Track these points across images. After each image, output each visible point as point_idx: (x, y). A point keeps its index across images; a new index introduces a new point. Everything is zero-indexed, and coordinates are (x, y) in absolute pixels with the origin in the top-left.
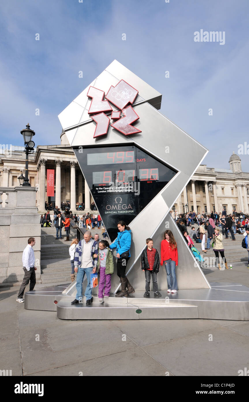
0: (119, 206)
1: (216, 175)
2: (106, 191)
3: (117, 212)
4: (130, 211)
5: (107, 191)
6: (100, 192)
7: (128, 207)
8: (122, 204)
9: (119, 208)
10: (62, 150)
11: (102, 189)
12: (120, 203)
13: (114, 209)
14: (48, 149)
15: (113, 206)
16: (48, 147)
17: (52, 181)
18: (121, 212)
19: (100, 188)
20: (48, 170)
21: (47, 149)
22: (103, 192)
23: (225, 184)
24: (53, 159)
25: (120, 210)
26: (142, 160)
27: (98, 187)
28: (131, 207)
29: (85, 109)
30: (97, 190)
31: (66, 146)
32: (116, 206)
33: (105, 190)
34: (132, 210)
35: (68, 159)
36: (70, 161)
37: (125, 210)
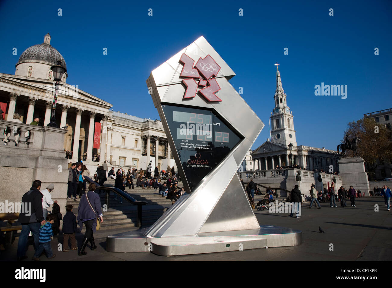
0: (198, 161)
3: (197, 166)
4: (206, 166)
6: (183, 147)
7: (206, 163)
8: (200, 159)
9: (198, 163)
10: (21, 82)
11: (185, 144)
12: (199, 158)
13: (194, 163)
15: (193, 160)
18: (200, 166)
19: (183, 144)
22: (186, 147)
24: (7, 90)
25: (198, 165)
27: (182, 142)
28: (208, 163)
29: (176, 71)
30: (181, 145)
31: (27, 79)
32: (195, 161)
33: (187, 146)
34: (208, 165)
35: (27, 93)
36: (29, 97)
37: (202, 165)
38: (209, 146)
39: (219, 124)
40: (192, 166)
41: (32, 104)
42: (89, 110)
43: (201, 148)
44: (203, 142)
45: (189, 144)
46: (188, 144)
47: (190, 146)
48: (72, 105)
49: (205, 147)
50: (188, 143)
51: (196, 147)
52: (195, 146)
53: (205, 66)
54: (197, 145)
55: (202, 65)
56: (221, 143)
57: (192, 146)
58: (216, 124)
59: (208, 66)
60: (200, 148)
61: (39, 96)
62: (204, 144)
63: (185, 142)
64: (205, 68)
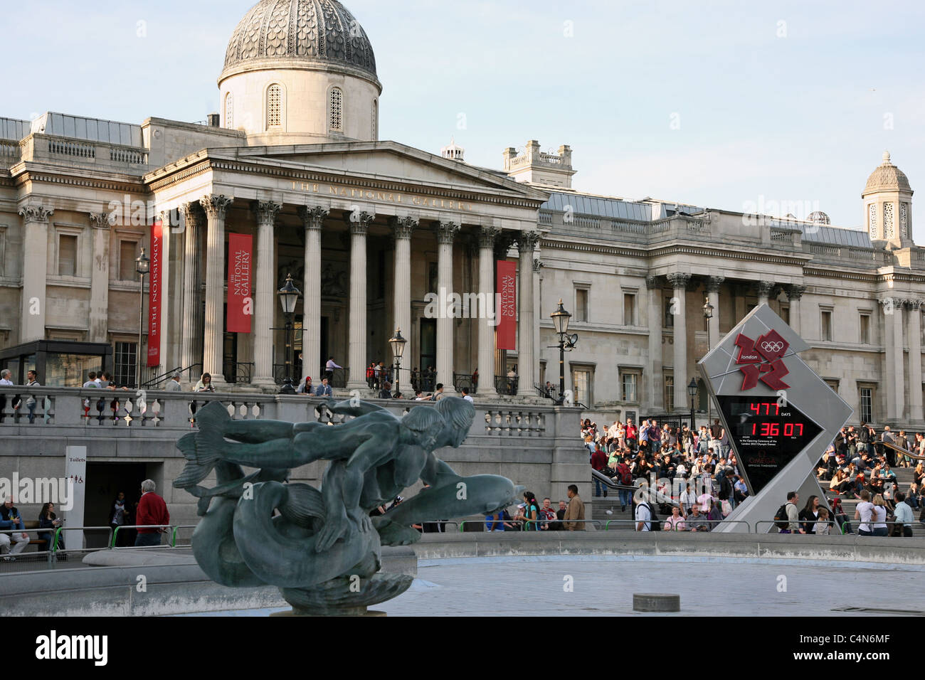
0: (763, 460)
1: (807, 260)
2: (749, 444)
3: (761, 466)
4: (772, 465)
6: (744, 444)
7: (772, 462)
9: (763, 462)
10: (283, 166)
12: (764, 456)
13: (758, 462)
14: (238, 160)
15: (757, 460)
16: (237, 153)
17: (245, 277)
18: (764, 466)
20: (232, 237)
21: (234, 159)
22: (747, 444)
23: (838, 293)
24: (250, 195)
25: (762, 464)
26: (787, 415)
27: (743, 440)
28: (775, 462)
30: (741, 442)
31: (297, 152)
32: (759, 460)
34: (776, 464)
35: (300, 196)
36: (305, 207)
37: (768, 464)
38: (776, 441)
39: (789, 415)
40: (755, 466)
41: (314, 227)
42: (476, 221)
43: (766, 445)
44: (768, 437)
46: (750, 441)
47: (752, 442)
48: (424, 214)
49: (770, 443)
50: (750, 439)
51: (759, 444)
52: (758, 442)
53: (768, 345)
54: (760, 441)
55: (765, 345)
56: (792, 438)
58: (784, 414)
59: (772, 345)
60: (764, 445)
61: (332, 200)
62: (770, 440)
63: (746, 439)
64: (769, 349)
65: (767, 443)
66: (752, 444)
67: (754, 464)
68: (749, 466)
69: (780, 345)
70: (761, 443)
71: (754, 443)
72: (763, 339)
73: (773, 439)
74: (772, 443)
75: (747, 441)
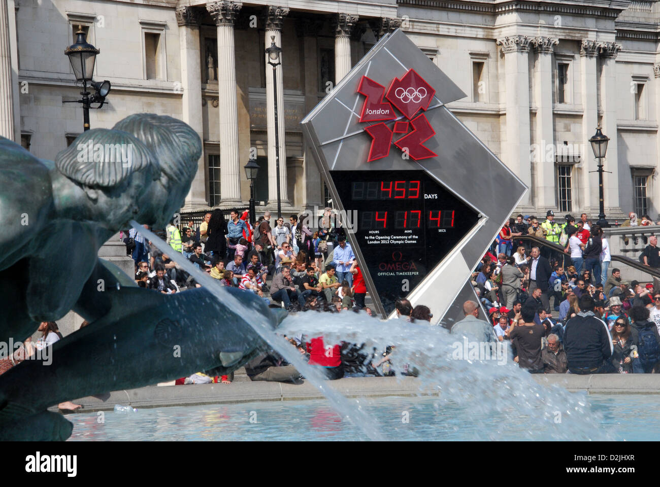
0: (399, 265)
2: (379, 242)
3: (395, 274)
4: (413, 273)
5: (381, 242)
6: (371, 242)
7: (411, 267)
8: (402, 262)
9: (399, 268)
11: (374, 238)
12: (400, 260)
13: (391, 268)
15: (389, 265)
18: (401, 274)
19: (371, 237)
22: (375, 242)
25: (399, 272)
26: (432, 197)
27: (369, 235)
28: (415, 267)
30: (367, 240)
32: (393, 265)
33: (378, 240)
34: (416, 271)
37: (405, 271)
38: (417, 237)
39: (434, 197)
40: (387, 274)
43: (402, 242)
44: (406, 232)
45: (382, 238)
46: (379, 238)
47: (383, 239)
49: (409, 239)
50: (379, 235)
51: (393, 242)
52: (391, 239)
53: (405, 93)
54: (395, 237)
55: (400, 92)
56: (440, 231)
57: (387, 239)
58: (430, 197)
59: (411, 92)
60: (400, 242)
62: (408, 234)
63: (374, 235)
64: (406, 98)
65: (404, 240)
66: (383, 242)
67: (386, 271)
68: (380, 274)
69: (422, 92)
70: (396, 240)
71: (385, 240)
72: (397, 83)
73: (412, 234)
74: (412, 239)
75: (376, 239)
